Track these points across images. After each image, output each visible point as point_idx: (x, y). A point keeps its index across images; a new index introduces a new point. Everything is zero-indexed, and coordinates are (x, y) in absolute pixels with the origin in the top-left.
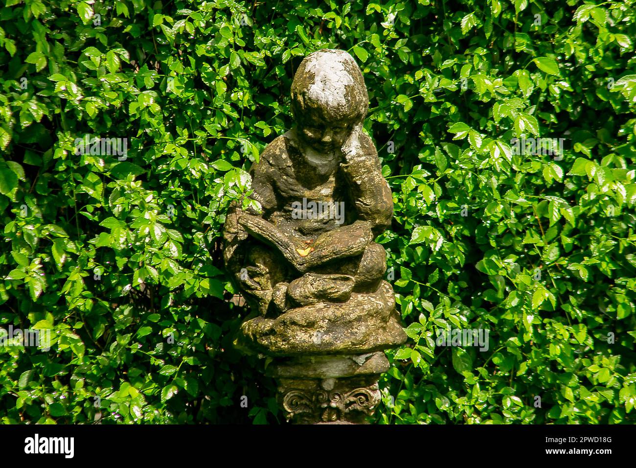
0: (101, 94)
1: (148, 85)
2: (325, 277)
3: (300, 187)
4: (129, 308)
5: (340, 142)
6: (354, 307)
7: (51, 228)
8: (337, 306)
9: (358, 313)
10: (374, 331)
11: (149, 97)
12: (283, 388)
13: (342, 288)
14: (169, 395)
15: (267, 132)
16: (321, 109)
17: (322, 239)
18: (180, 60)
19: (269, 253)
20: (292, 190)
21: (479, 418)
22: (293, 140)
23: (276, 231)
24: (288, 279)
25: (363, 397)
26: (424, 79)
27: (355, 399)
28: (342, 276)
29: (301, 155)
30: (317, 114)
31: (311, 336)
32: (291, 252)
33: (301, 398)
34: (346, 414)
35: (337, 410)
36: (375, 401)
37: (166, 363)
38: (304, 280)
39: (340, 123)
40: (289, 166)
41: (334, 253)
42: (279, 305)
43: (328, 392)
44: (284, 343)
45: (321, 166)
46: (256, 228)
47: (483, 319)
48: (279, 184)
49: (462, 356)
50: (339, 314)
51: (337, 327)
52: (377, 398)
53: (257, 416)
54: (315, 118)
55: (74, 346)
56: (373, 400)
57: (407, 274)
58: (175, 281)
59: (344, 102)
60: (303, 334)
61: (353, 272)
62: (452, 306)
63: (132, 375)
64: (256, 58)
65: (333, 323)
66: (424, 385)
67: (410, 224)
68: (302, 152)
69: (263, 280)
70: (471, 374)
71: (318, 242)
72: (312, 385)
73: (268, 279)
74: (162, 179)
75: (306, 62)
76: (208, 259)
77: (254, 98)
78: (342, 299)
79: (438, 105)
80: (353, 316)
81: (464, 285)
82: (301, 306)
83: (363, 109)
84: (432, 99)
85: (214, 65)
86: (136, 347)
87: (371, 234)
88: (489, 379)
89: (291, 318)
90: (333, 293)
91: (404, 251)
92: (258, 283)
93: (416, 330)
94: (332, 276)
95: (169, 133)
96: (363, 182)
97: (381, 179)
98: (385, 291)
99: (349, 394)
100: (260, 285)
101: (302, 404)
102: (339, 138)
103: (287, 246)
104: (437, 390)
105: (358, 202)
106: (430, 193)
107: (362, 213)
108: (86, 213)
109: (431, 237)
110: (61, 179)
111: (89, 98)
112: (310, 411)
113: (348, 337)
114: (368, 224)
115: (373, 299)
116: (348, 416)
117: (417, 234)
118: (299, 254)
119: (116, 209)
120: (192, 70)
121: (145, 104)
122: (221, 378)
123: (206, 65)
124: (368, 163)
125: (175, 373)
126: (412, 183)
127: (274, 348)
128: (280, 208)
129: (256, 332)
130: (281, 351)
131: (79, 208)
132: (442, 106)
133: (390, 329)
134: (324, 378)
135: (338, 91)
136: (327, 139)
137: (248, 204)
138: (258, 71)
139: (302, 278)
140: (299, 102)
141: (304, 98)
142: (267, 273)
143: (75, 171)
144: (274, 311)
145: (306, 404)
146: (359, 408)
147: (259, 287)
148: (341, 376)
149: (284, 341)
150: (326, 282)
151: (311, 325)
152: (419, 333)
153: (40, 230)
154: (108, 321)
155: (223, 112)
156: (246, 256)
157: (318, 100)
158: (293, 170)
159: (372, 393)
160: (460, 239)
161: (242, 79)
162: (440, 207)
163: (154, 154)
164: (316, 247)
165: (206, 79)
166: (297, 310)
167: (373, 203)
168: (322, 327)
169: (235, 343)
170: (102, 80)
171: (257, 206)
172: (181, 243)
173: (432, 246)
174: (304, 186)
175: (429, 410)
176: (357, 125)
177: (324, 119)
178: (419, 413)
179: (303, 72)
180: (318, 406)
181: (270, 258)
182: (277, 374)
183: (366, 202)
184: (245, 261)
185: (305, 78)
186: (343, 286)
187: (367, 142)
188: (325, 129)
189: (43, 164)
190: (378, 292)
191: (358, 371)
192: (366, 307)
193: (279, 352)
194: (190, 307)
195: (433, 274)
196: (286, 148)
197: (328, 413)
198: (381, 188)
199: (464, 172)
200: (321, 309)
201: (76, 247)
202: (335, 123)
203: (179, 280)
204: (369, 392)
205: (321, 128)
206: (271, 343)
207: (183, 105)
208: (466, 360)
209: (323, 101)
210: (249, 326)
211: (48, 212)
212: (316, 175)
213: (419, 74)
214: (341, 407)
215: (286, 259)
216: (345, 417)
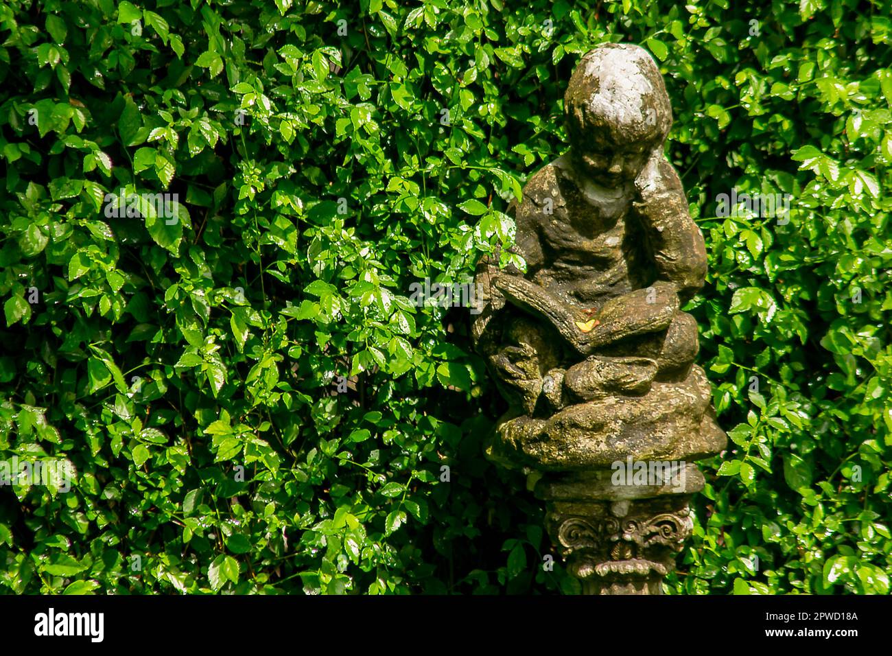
0: (297, 108)
1: (363, 96)
2: (616, 361)
3: (577, 235)
4: (332, 403)
5: (633, 173)
6: (657, 402)
7: (225, 293)
8: (633, 400)
9: (662, 410)
10: (684, 434)
11: (365, 112)
12: (558, 514)
13: (640, 375)
14: (396, 525)
15: (529, 159)
16: (609, 127)
17: (610, 308)
18: (401, 58)
19: (536, 328)
20: (566, 239)
21: (820, 551)
22: (566, 170)
23: (548, 298)
24: (564, 364)
25: (668, 526)
26: (747, 83)
27: (657, 528)
28: (640, 359)
29: (578, 191)
30: (602, 135)
31: (598, 444)
32: (570, 327)
33: (582, 528)
34: (645, 549)
35: (633, 545)
36: (685, 532)
37: (389, 480)
38: (588, 366)
39: (634, 146)
40: (562, 207)
41: (630, 328)
42: (553, 400)
43: (621, 519)
44: (561, 453)
45: (605, 206)
46: (520, 293)
47: (828, 415)
48: (547, 231)
49: (798, 466)
50: (636, 412)
51: (635, 430)
52: (689, 528)
53: (514, 551)
54: (599, 140)
55: (265, 458)
56: (683, 530)
57: (728, 355)
58: (400, 365)
59: (640, 117)
60: (587, 441)
61: (654, 353)
62: (788, 399)
63: (336, 495)
64: (512, 56)
65: (630, 425)
66: (744, 507)
67: (723, 283)
68: (579, 186)
69: (529, 366)
70: (811, 491)
71: (605, 312)
72: (598, 510)
73: (535, 363)
74: (377, 223)
75: (585, 62)
76: (440, 333)
77: (504, 110)
78: (639, 392)
79: (763, 119)
80: (655, 415)
81: (799, 367)
82: (585, 402)
83: (665, 127)
84: (758, 111)
85: (448, 65)
86: (345, 457)
87: (678, 300)
88: (834, 498)
89: (571, 418)
90: (629, 383)
91: (715, 321)
92: (523, 370)
93: (744, 433)
94: (626, 360)
95: (390, 161)
96: (667, 229)
97: (691, 224)
98: (697, 378)
99: (649, 521)
100: (525, 372)
101: (584, 537)
102: (632, 167)
103: (563, 319)
104: (761, 513)
105: (659, 256)
106: (757, 242)
107: (665, 270)
108: (275, 272)
109: (760, 302)
110: (240, 226)
111: (283, 115)
112: (595, 546)
113: (649, 444)
114: (673, 286)
115: (682, 391)
116: (647, 552)
117: (739, 299)
118: (580, 330)
119: (317, 266)
120: (419, 73)
121: (360, 123)
122: (459, 498)
123: (439, 65)
124: (673, 202)
125: (403, 492)
126: (731, 228)
127: (547, 459)
128: (548, 264)
129: (521, 438)
130: (557, 463)
131: (265, 266)
132: (771, 121)
133: (704, 431)
134: (615, 500)
135: (631, 103)
136: (616, 168)
137: (506, 260)
138: (509, 73)
139: (585, 363)
140: (578, 118)
141: (584, 113)
142: (534, 356)
143: (260, 214)
144: (545, 408)
145: (589, 536)
146: (663, 541)
147: (523, 376)
148: (637, 497)
149: (561, 449)
150: (618, 367)
151: (598, 427)
152: (749, 438)
153: (212, 297)
154: (303, 420)
155: (463, 131)
156: (504, 331)
157: (604, 115)
158: (567, 211)
159: (681, 521)
160: (798, 305)
161: (488, 85)
162: (770, 261)
163: (369, 189)
164: (603, 320)
165: (439, 85)
166: (578, 406)
167: (680, 257)
168: (613, 431)
169: (489, 451)
170: (300, 89)
171: (521, 264)
172: (413, 315)
173: (761, 315)
174: (582, 234)
175: (750, 541)
176: (656, 148)
177: (612, 141)
178: (737, 545)
179: (581, 77)
180: (606, 538)
181: (538, 334)
182: (550, 496)
183: (671, 255)
184: (502, 339)
185: (586, 84)
186: (641, 373)
187: (669, 172)
188: (613, 156)
189: (213, 203)
190: (688, 380)
191: (662, 490)
192: (673, 402)
193: (554, 465)
194: (417, 400)
195: (763, 354)
196: (558, 181)
197: (620, 549)
198: (691, 236)
199: (801, 211)
200: (612, 406)
201: (262, 319)
202: (627, 147)
203: (405, 365)
204: (678, 519)
205: (608, 154)
206: (542, 453)
207: (406, 121)
208: (804, 471)
209: (612, 116)
210: (509, 428)
211: (220, 270)
212: (598, 218)
213: (741, 78)
214: (639, 539)
215: (562, 337)
216: (644, 553)
